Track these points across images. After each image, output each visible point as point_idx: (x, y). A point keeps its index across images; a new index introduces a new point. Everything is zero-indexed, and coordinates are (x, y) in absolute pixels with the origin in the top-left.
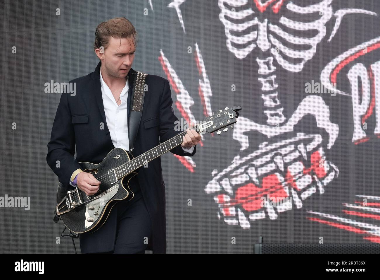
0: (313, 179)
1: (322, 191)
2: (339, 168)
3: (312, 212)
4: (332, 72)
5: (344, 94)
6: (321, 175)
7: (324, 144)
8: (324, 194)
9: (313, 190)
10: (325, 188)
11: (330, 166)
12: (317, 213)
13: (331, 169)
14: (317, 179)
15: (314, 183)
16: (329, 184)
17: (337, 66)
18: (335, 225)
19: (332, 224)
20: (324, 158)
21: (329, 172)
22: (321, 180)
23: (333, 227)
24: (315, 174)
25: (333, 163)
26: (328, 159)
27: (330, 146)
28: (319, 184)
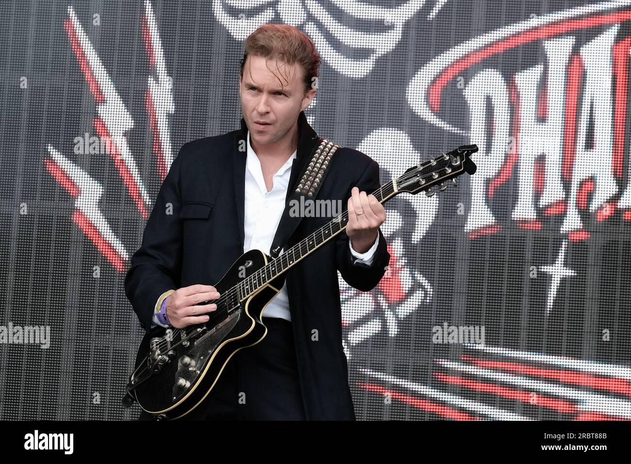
0: (377, 304)
1: (393, 330)
2: (432, 285)
3: (368, 372)
4: (434, 82)
5: (455, 130)
6: (394, 297)
7: (406, 233)
8: (397, 337)
9: (374, 327)
10: (401, 323)
11: (413, 278)
12: (379, 375)
13: (416, 286)
14: (384, 304)
15: (378, 312)
16: (409, 317)
17: (445, 70)
18: (417, 402)
19: (409, 400)
20: (403, 261)
21: (411, 292)
22: (392, 307)
23: (412, 406)
24: (382, 293)
25: (422, 272)
26: (411, 264)
27: (417, 237)
28: (389, 316)
